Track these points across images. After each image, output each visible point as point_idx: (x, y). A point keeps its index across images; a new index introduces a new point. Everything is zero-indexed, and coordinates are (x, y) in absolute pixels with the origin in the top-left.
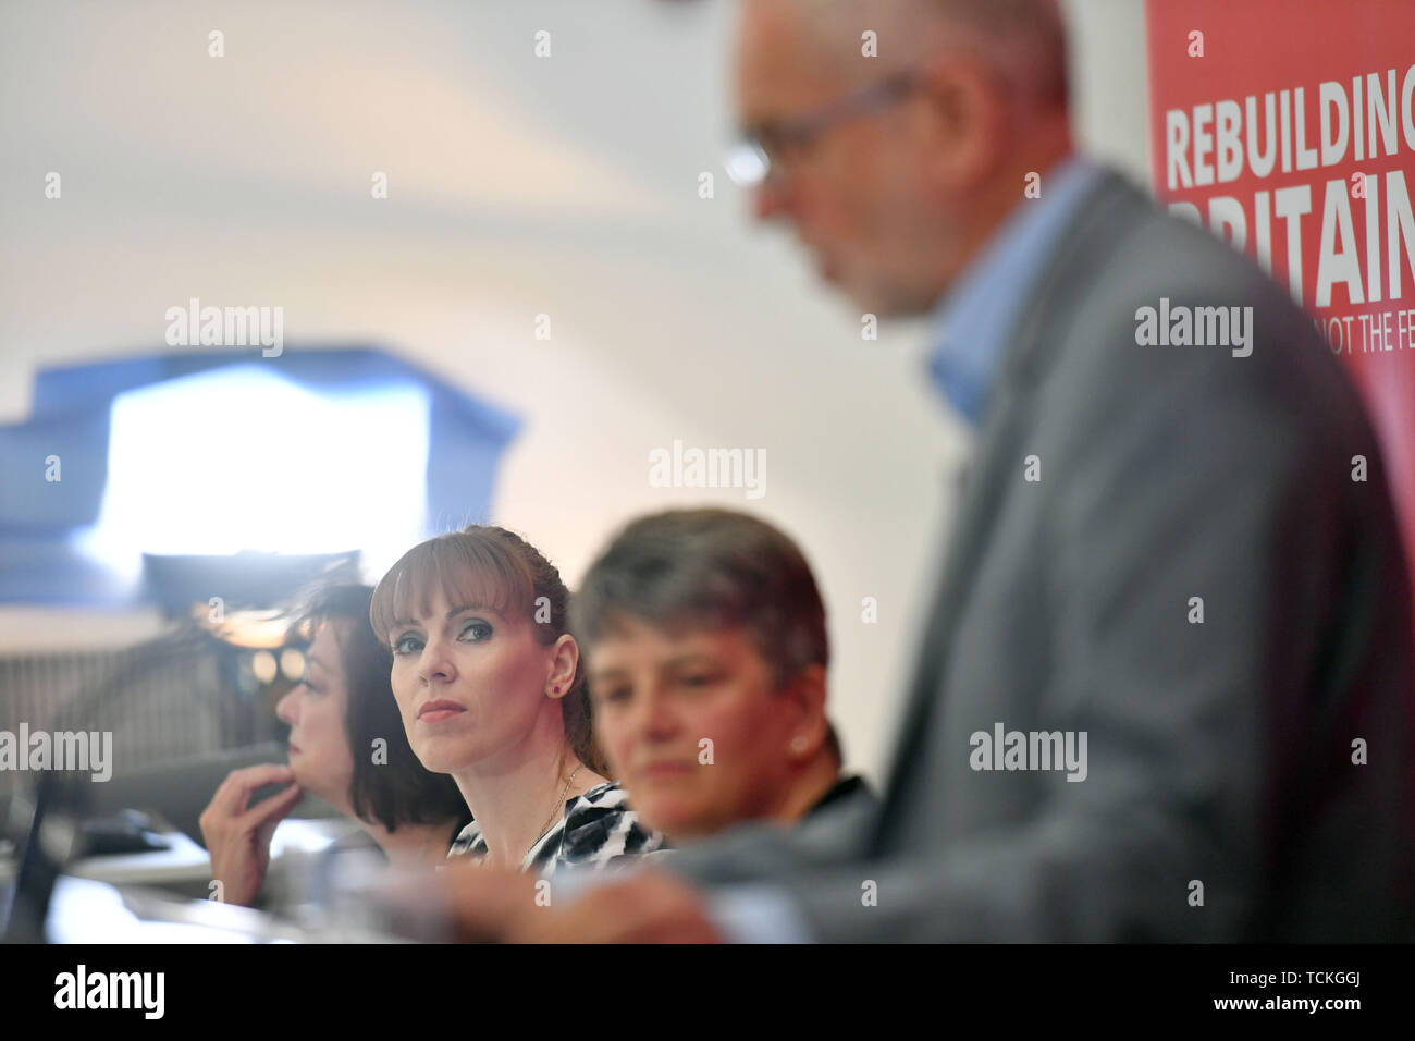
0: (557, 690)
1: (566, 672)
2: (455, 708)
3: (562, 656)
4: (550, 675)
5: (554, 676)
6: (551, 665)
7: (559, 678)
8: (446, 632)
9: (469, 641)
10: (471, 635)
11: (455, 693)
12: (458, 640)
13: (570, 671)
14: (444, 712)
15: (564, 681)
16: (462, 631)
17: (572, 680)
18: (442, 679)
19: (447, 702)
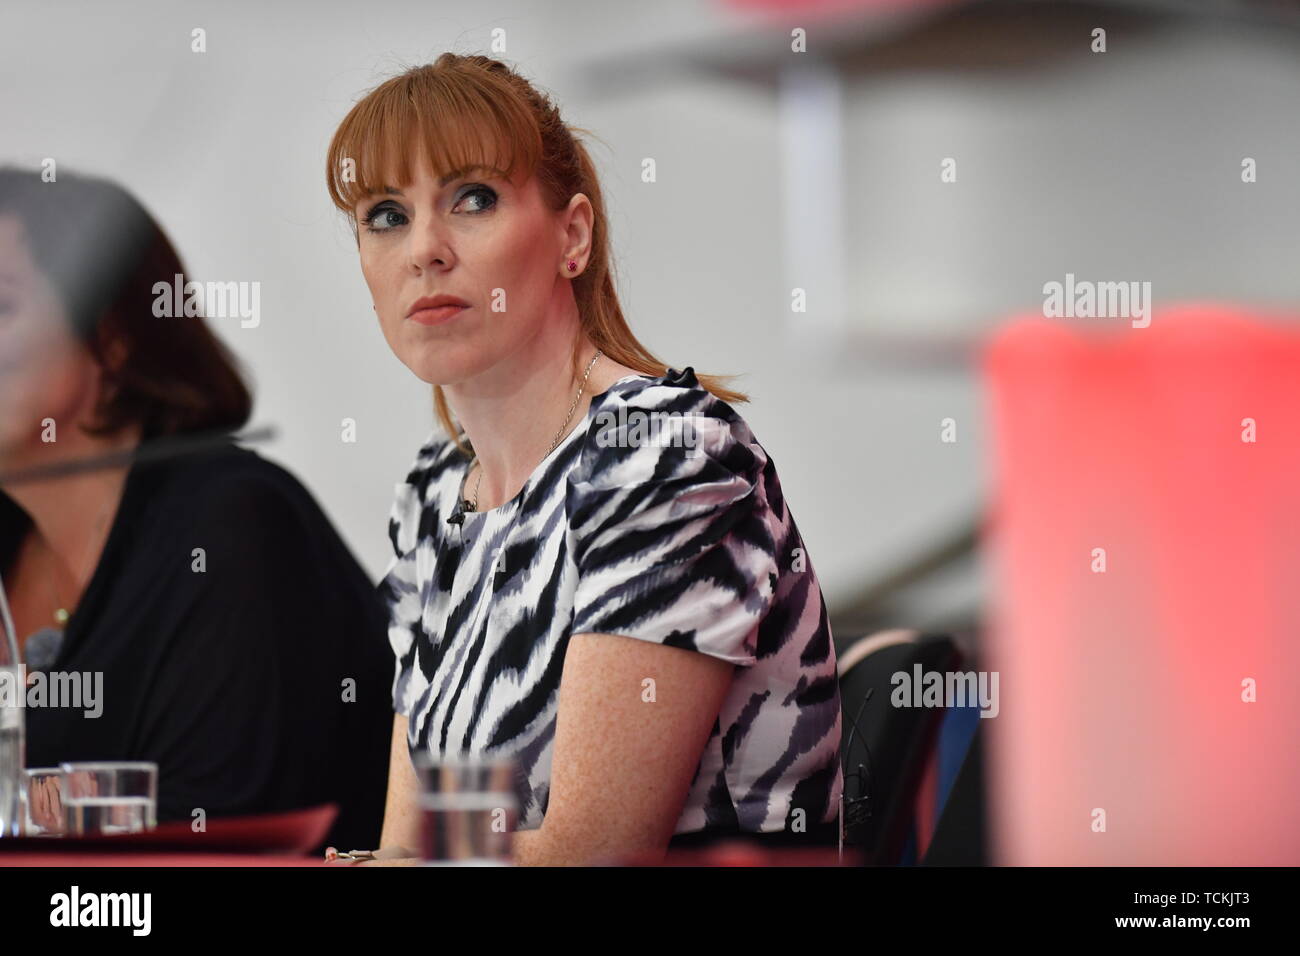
0: (573, 267)
1: (579, 242)
2: (456, 304)
3: (575, 222)
4: (563, 249)
5: (569, 249)
6: (565, 236)
7: (574, 251)
8: (437, 203)
9: (468, 212)
10: (471, 203)
11: (457, 284)
12: (452, 212)
13: (586, 242)
14: (445, 310)
15: (578, 254)
16: (457, 199)
17: (588, 254)
18: (438, 267)
19: (448, 297)
